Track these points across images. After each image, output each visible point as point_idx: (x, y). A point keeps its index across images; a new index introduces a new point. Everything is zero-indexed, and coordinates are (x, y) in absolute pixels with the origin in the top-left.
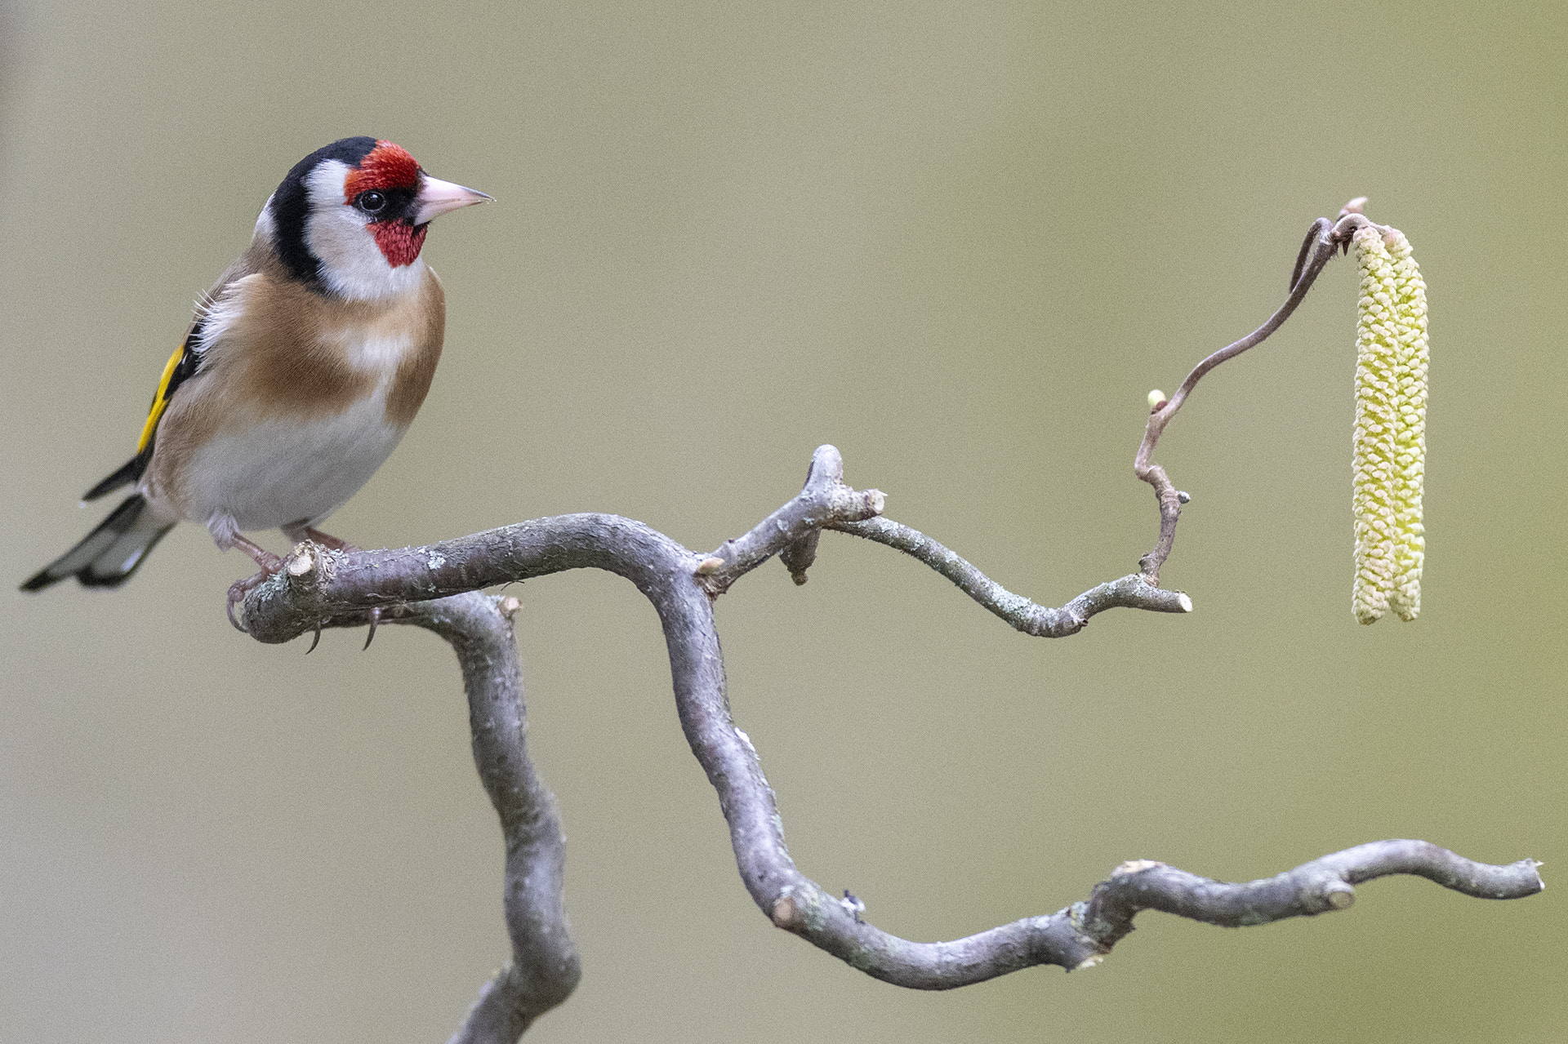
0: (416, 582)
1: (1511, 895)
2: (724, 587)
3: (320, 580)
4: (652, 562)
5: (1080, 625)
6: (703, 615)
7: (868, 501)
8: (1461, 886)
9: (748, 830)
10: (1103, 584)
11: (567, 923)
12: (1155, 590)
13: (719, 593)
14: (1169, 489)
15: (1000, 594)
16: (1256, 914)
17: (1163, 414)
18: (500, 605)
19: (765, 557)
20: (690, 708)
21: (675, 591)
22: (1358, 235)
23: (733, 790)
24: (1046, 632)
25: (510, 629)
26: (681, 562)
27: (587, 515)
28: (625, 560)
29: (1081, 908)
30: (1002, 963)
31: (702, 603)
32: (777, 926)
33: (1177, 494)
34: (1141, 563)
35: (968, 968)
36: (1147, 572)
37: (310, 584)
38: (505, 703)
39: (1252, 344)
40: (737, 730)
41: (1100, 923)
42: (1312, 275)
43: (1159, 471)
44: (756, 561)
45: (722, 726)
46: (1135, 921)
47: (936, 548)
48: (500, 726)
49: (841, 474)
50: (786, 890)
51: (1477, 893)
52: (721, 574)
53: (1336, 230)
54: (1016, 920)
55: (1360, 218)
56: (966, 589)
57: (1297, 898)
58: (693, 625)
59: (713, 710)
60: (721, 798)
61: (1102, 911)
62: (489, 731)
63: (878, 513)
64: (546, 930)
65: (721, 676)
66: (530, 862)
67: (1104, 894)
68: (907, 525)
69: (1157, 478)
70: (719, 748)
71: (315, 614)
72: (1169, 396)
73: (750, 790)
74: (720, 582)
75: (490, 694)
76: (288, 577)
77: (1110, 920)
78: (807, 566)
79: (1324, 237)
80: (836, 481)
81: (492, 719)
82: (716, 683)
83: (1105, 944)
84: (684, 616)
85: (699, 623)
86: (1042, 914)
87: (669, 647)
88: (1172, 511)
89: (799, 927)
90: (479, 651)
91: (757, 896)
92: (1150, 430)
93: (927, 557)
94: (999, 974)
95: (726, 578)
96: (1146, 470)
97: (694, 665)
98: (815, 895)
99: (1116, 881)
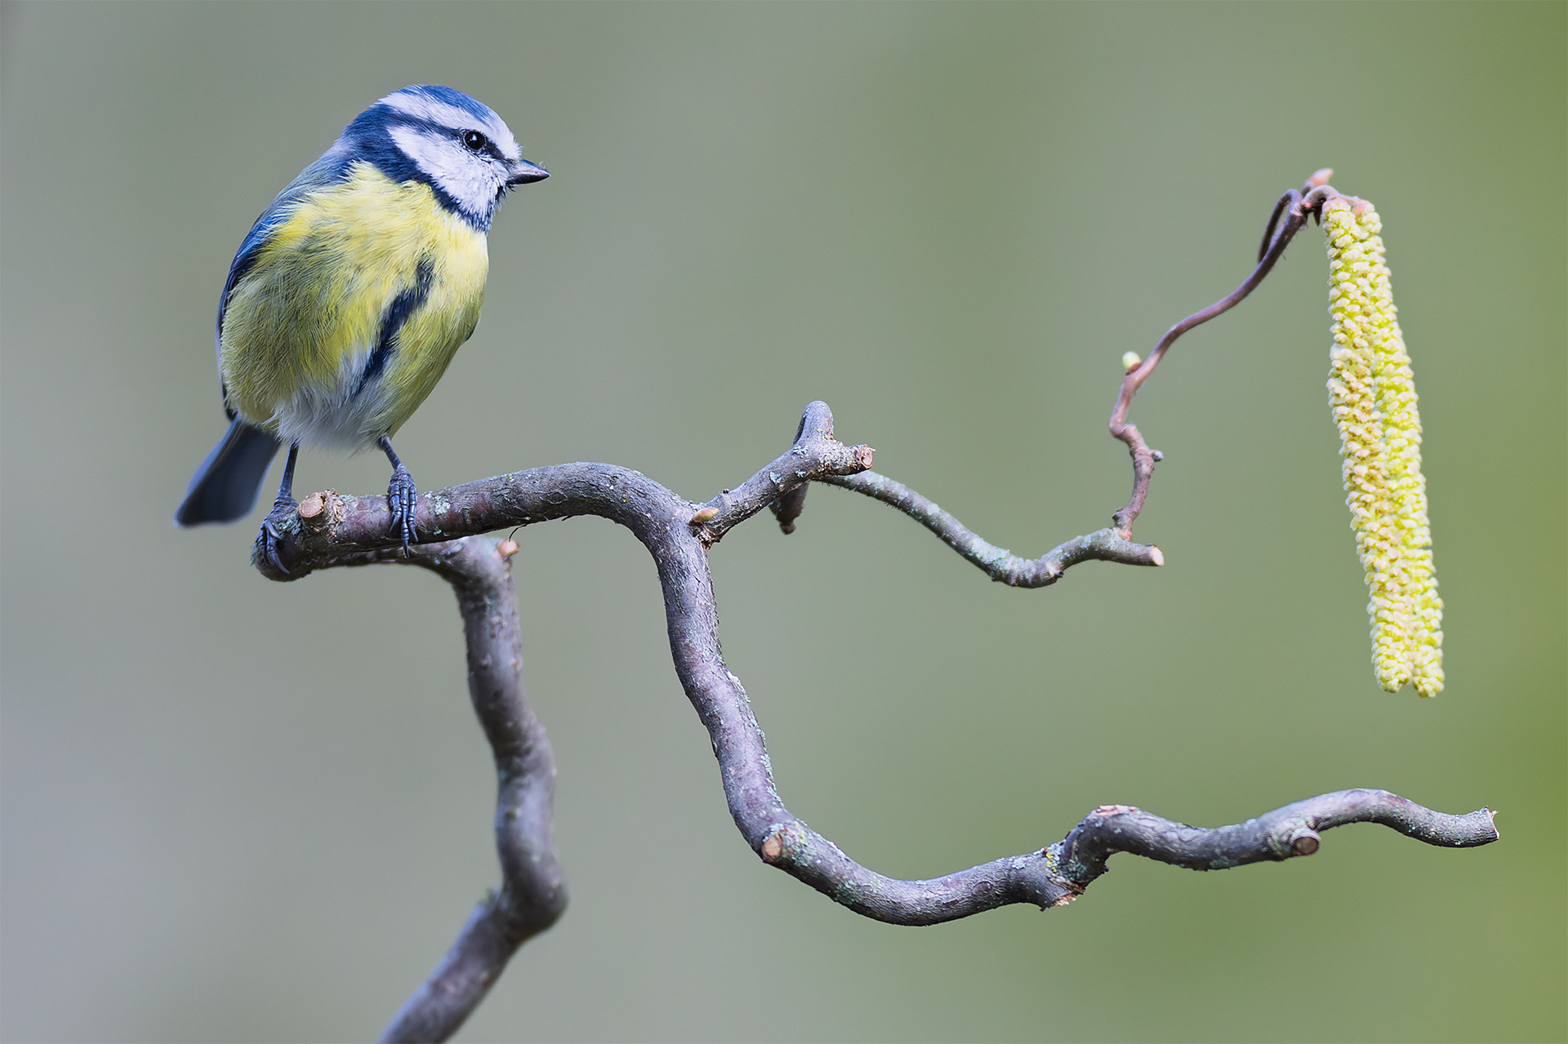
0: (422, 526)
1: (1467, 844)
2: (718, 536)
3: (330, 522)
4: (649, 511)
5: (1056, 577)
6: (698, 562)
7: (857, 456)
8: (1420, 835)
9: (739, 769)
10: (1079, 537)
11: (556, 852)
12: (1128, 544)
13: (713, 541)
14: (1142, 447)
15: (981, 548)
16: (1225, 858)
17: (1137, 376)
18: (499, 549)
19: (757, 508)
20: (684, 652)
21: (672, 539)
22: (1326, 206)
23: (724, 730)
24: (1023, 583)
25: (508, 570)
26: (678, 512)
27: (587, 464)
28: (624, 508)
29: (1056, 850)
30: (982, 902)
31: (698, 551)
32: (765, 862)
33: (1150, 452)
34: (1116, 518)
35: (947, 905)
36: (1121, 527)
37: (320, 526)
38: (501, 641)
39: (1223, 310)
40: (729, 673)
41: (1074, 864)
42: (1282, 244)
43: (1132, 431)
44: (749, 512)
45: (715, 668)
46: (1108, 863)
47: (919, 501)
48: (496, 663)
49: (832, 429)
50: (776, 828)
51: (1436, 841)
52: (715, 523)
53: (1307, 202)
54: (994, 860)
55: (1329, 190)
56: (948, 540)
57: (1265, 844)
58: (689, 572)
59: (706, 653)
60: (713, 738)
61: (1076, 853)
62: (485, 668)
63: (867, 467)
64: (536, 859)
65: (714, 621)
66: (521, 793)
67: (1079, 836)
68: (892, 478)
69: (1130, 437)
70: (711, 690)
71: (325, 554)
72: (1144, 359)
73: (741, 730)
74: (714, 530)
75: (487, 633)
76: (299, 518)
77: (1083, 861)
78: (795, 517)
79: (1294, 209)
80: (826, 436)
81: (489, 656)
82: (710, 628)
83: (1079, 885)
84: (680, 563)
85: (695, 570)
86: (1019, 855)
87: (664, 592)
88: (1145, 469)
89: (786, 864)
90: (477, 592)
91: (745, 832)
92: (1125, 391)
93: (910, 509)
94: (977, 911)
95: (720, 527)
96: (1120, 429)
97: (688, 610)
98: (803, 833)
99: (1091, 824)
